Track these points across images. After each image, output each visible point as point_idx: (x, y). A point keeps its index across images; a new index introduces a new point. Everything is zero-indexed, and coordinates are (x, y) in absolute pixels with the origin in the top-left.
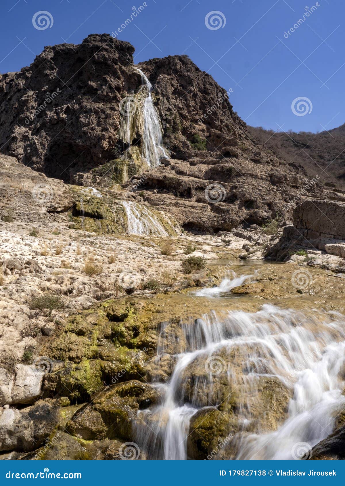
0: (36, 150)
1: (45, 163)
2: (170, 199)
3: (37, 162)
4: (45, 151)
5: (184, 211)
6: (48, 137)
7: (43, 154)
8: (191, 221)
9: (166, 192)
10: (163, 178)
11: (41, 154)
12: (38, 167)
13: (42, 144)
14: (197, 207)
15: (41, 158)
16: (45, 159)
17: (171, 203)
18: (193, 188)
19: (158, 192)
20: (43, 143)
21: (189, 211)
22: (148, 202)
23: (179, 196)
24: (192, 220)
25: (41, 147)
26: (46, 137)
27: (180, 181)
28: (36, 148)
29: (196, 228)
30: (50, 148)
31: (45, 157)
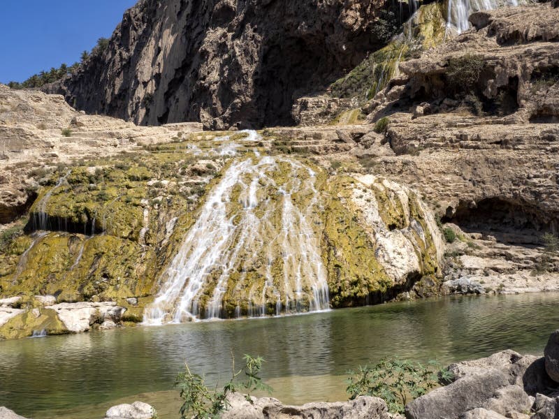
0: (238, 67)
1: (255, 91)
2: (450, 125)
3: (240, 92)
4: (254, 66)
5: (468, 163)
6: (257, 35)
7: (249, 74)
8: (489, 194)
9: (450, 106)
10: (446, 65)
11: (247, 74)
12: (242, 103)
13: (246, 52)
14: (519, 141)
15: (246, 83)
16: (255, 82)
17: (443, 139)
18: (524, 76)
19: (427, 112)
20: (248, 50)
21: (487, 160)
22: (391, 147)
23: (480, 112)
24: (492, 190)
25: (245, 60)
26: (253, 37)
27: (490, 62)
28: (237, 63)
29: (517, 219)
30: (264, 58)
31: (255, 77)
